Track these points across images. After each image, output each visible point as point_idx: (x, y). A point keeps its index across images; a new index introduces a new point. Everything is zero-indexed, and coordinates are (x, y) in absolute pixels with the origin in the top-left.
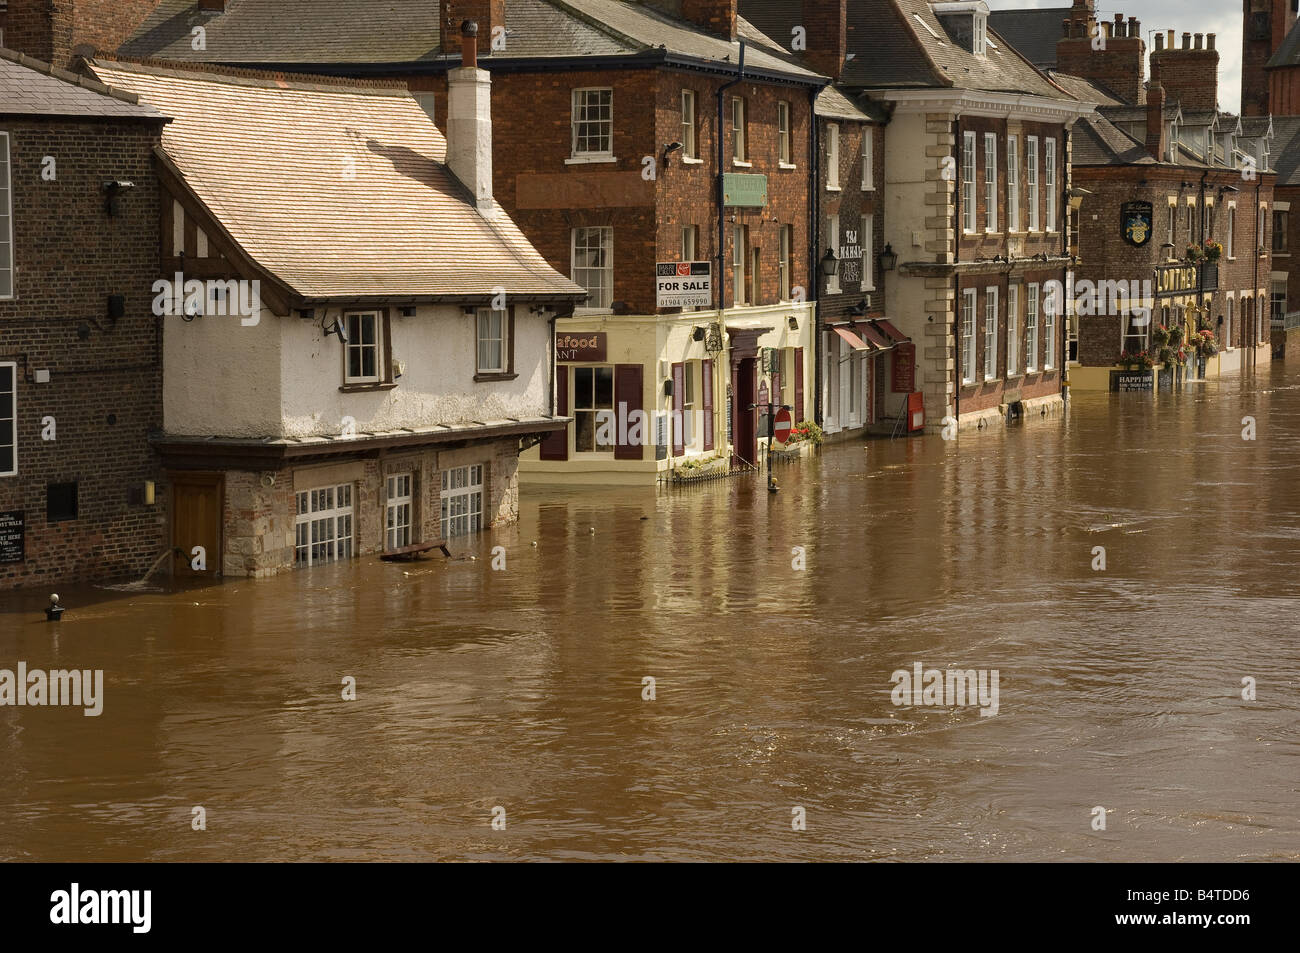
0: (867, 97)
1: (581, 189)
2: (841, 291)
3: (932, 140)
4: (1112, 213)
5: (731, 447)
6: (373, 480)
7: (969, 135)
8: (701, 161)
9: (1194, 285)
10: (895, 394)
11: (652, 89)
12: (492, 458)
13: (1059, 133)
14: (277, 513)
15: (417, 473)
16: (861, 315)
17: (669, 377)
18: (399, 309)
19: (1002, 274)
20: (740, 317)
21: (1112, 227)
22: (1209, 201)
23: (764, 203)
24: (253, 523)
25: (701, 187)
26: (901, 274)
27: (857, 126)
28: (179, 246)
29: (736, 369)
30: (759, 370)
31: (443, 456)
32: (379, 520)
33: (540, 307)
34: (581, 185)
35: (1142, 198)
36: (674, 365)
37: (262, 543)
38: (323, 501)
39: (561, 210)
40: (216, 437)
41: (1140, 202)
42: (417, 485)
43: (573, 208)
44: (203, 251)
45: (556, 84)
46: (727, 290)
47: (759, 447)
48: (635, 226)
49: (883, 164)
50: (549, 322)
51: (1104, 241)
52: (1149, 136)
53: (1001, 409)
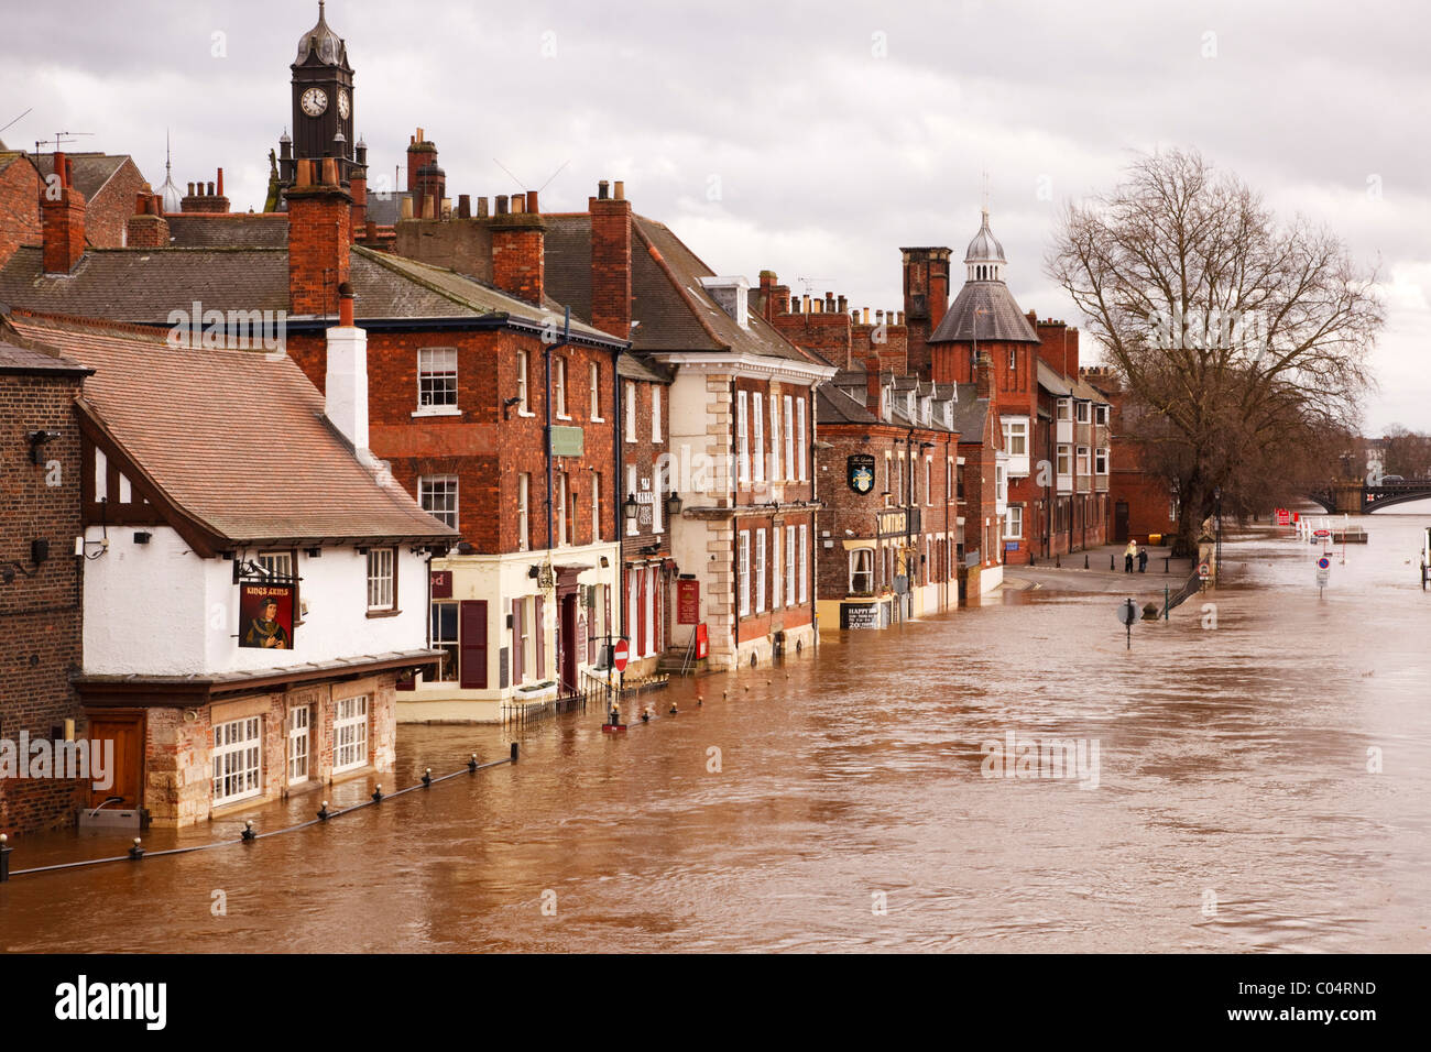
0: (653, 360)
1: (428, 440)
2: (638, 533)
3: (712, 398)
4: (840, 465)
5: (558, 676)
6: (277, 713)
7: (742, 394)
8: (533, 415)
9: (904, 529)
10: (681, 626)
11: (495, 349)
12: (375, 689)
13: (807, 394)
14: (197, 747)
15: (313, 706)
16: (655, 554)
17: (511, 613)
18: (305, 550)
19: (768, 517)
20: (563, 555)
21: (841, 476)
22: (914, 455)
23: (580, 453)
24: (176, 757)
25: (533, 438)
26: (685, 517)
27: (648, 384)
28: (101, 493)
29: (561, 604)
30: (578, 605)
31: (336, 689)
32: (283, 751)
33: (421, 547)
34: (427, 436)
35: (866, 451)
36: (513, 600)
37: (183, 776)
38: (234, 734)
39: (408, 458)
40: (137, 675)
41: (864, 455)
42: (314, 716)
43: (419, 456)
44: (125, 495)
45: (403, 343)
46: (554, 532)
47: (579, 675)
48: (480, 473)
49: (668, 419)
50: (426, 562)
51: (833, 490)
52: (869, 397)
53: (769, 637)
